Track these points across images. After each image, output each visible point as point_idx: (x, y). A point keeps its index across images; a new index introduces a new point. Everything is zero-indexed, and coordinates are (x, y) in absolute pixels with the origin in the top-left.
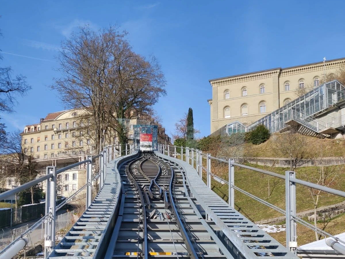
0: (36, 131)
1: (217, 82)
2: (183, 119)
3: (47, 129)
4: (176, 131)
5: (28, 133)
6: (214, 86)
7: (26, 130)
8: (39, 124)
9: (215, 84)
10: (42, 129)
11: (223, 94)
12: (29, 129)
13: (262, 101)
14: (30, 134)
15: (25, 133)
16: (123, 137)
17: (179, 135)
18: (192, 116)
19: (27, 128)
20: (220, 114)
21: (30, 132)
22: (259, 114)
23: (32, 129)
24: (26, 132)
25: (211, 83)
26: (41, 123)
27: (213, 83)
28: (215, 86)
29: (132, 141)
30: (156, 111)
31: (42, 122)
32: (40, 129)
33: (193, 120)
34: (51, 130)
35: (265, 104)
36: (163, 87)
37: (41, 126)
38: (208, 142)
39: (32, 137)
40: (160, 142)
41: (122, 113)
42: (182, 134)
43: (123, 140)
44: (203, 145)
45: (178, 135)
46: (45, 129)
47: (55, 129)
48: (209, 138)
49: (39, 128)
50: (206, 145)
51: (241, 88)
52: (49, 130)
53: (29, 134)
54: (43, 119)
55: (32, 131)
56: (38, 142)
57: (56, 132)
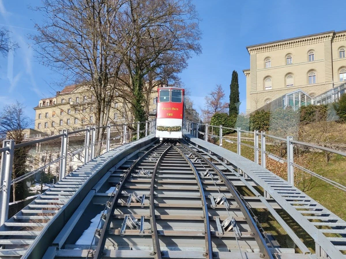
0: (52, 105)
1: (256, 49)
2: (214, 92)
3: (63, 102)
4: (206, 105)
5: (43, 106)
6: (252, 53)
7: (41, 104)
8: (55, 98)
9: (254, 51)
10: (57, 103)
11: (263, 62)
12: (44, 102)
13: (312, 70)
14: (45, 108)
15: (39, 107)
16: (139, 112)
17: (210, 109)
18: (238, 82)
19: (42, 102)
20: (259, 85)
21: (45, 106)
22: (308, 86)
23: (47, 102)
24: (40, 105)
25: (249, 49)
26: (57, 97)
27: (251, 50)
28: (254, 53)
29: (154, 117)
30: (183, 83)
31: (58, 95)
32: (55, 103)
33: (238, 87)
34: (68, 104)
35: (315, 74)
36: (197, 41)
37: (57, 100)
38: (263, 119)
39: (47, 112)
40: (187, 117)
41: (138, 79)
42: (213, 108)
43: (139, 116)
44: (256, 123)
45: (208, 110)
46: (61, 103)
47: (71, 103)
48: (264, 113)
49: (54, 101)
50: (260, 123)
51: (285, 55)
52: (65, 104)
53: (43, 108)
54: (59, 92)
55: (47, 104)
56: (53, 116)
57: (72, 106)
